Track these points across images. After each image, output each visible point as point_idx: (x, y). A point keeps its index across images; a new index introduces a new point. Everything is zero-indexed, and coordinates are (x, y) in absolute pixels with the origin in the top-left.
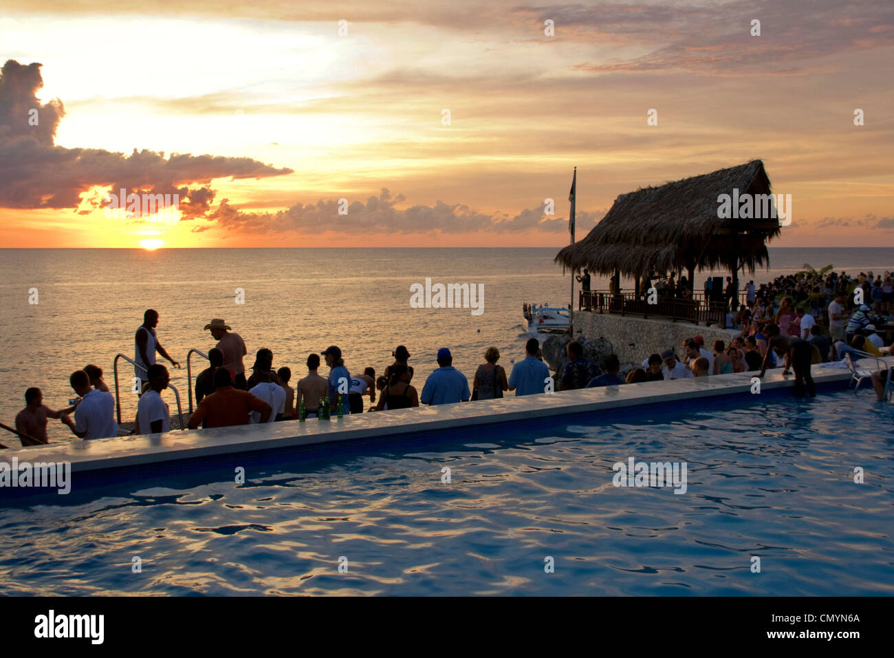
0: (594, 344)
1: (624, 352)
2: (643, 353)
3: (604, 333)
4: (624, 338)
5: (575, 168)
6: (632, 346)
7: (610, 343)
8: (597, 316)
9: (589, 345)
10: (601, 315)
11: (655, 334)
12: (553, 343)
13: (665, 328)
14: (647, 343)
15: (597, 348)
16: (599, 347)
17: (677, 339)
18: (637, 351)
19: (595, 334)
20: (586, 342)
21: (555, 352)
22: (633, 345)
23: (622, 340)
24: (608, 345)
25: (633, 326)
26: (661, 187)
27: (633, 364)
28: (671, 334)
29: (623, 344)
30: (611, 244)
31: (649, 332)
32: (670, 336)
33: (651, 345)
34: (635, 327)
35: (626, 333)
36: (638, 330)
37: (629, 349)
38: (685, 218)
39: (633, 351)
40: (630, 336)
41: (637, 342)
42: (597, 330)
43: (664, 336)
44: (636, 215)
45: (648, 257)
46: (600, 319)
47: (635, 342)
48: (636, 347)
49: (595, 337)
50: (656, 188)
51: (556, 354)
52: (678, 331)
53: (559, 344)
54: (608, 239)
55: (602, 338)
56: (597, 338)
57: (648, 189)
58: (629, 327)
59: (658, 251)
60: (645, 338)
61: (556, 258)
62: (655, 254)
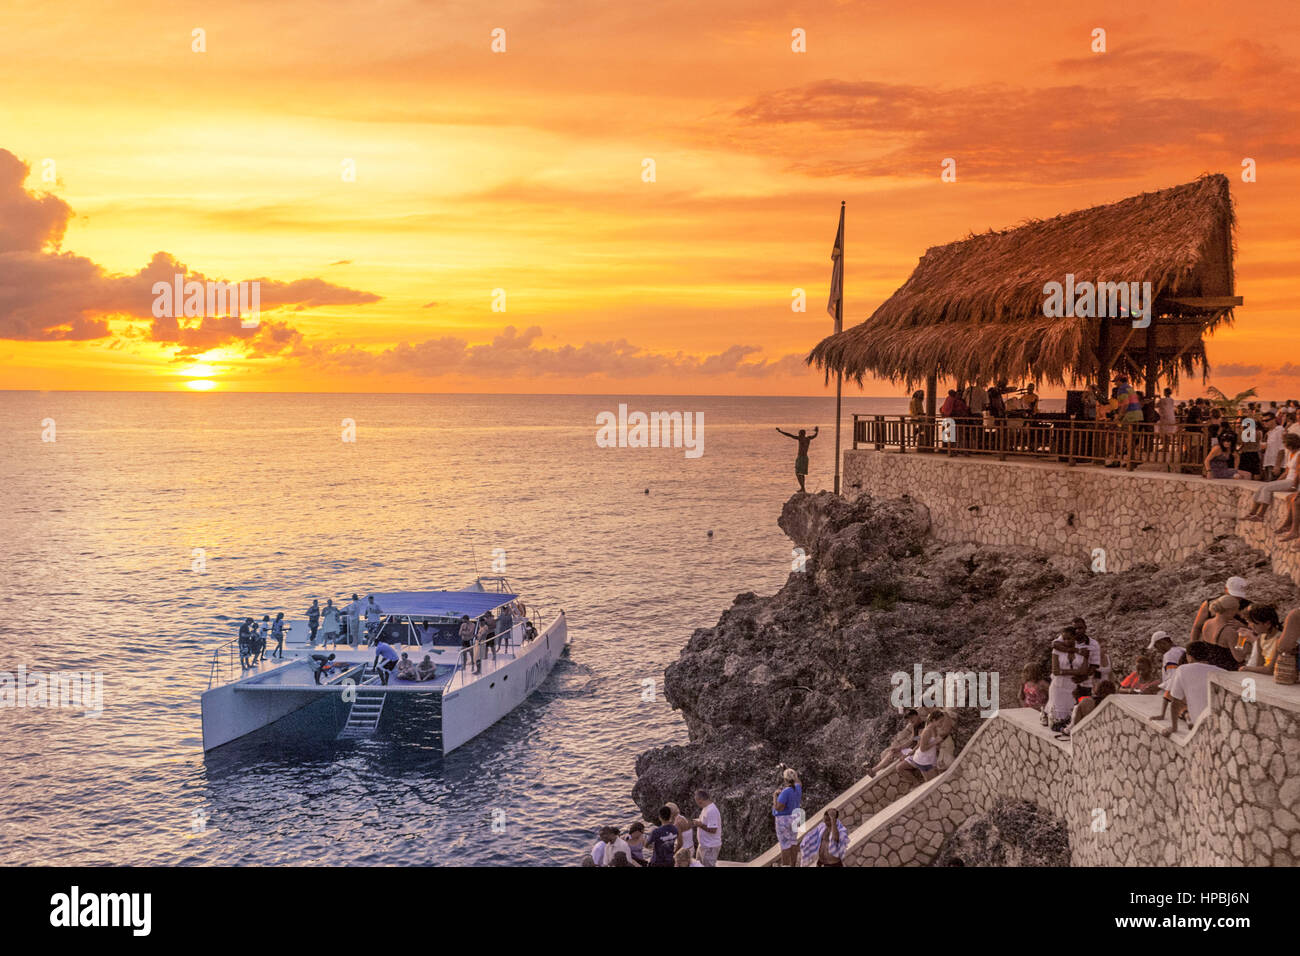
0: (891, 508)
1: (957, 521)
2: (1000, 525)
3: (910, 488)
4: (956, 497)
5: (843, 203)
6: (974, 512)
7: (925, 506)
8: (894, 457)
9: (882, 510)
10: (902, 455)
11: (1028, 488)
12: (802, 506)
13: (1053, 476)
14: (1009, 505)
15: (899, 515)
16: (903, 513)
17: (1080, 498)
18: (985, 520)
19: (890, 490)
20: (875, 504)
21: (806, 522)
22: (977, 508)
23: (952, 501)
24: (921, 509)
25: (976, 475)
26: (1013, 232)
27: (978, 545)
28: (1066, 488)
29: (953, 508)
30: (928, 324)
31: (1014, 485)
32: (1064, 493)
33: (1018, 509)
34: (980, 476)
35: (960, 487)
36: (987, 481)
37: (968, 517)
38: (1096, 268)
39: (976, 521)
40: (969, 493)
41: (985, 504)
42: (894, 484)
43: (1051, 492)
44: (974, 274)
45: (1020, 341)
46: (901, 464)
47: (981, 502)
48: (984, 513)
49: (891, 494)
50: (1005, 233)
51: (810, 524)
52: (1082, 484)
53: (816, 507)
54: (919, 318)
55: (904, 496)
56: (895, 496)
57: (988, 236)
58: (966, 478)
59: (1039, 331)
60: (1004, 496)
61: (812, 355)
62: (1035, 335)
